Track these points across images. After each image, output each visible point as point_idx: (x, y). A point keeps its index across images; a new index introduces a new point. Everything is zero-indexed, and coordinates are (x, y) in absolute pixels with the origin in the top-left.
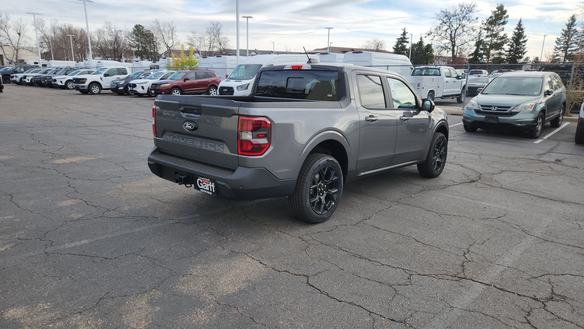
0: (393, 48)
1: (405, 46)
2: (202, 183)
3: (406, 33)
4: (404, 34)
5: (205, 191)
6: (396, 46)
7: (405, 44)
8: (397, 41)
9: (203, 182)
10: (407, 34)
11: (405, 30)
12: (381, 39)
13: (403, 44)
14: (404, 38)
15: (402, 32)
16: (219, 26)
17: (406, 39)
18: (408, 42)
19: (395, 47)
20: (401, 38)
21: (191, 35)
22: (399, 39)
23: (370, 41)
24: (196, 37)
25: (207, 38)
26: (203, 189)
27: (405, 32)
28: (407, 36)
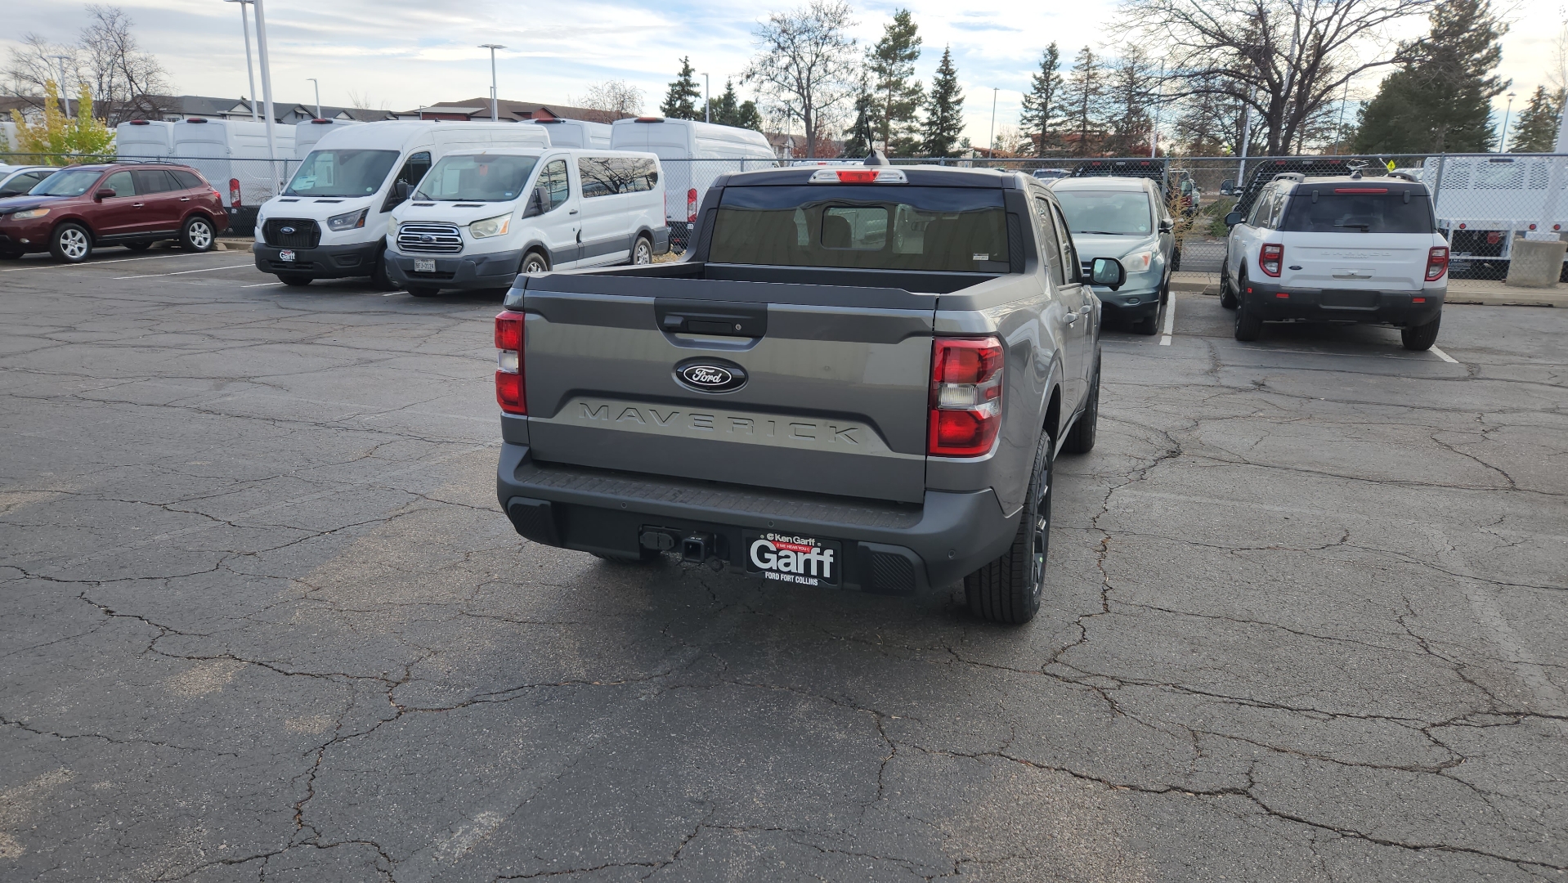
0: (661, 107)
1: (692, 103)
2: (776, 553)
3: (690, 71)
4: (687, 72)
5: (788, 578)
6: (667, 104)
7: (691, 99)
8: (669, 89)
9: (779, 550)
10: (693, 72)
11: (688, 63)
12: (628, 85)
13: (686, 100)
14: (688, 83)
15: (681, 68)
16: (119, 22)
17: (692, 86)
18: (696, 95)
19: (667, 107)
20: (680, 84)
21: (26, 49)
22: (673, 85)
23: (600, 87)
24: (45, 55)
25: (88, 60)
26: (778, 571)
27: (687, 66)
28: (694, 78)
